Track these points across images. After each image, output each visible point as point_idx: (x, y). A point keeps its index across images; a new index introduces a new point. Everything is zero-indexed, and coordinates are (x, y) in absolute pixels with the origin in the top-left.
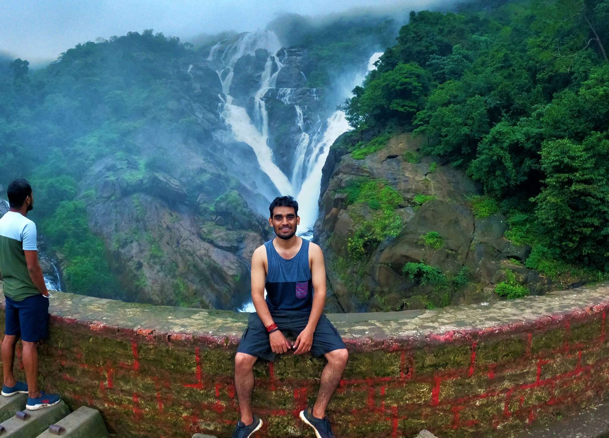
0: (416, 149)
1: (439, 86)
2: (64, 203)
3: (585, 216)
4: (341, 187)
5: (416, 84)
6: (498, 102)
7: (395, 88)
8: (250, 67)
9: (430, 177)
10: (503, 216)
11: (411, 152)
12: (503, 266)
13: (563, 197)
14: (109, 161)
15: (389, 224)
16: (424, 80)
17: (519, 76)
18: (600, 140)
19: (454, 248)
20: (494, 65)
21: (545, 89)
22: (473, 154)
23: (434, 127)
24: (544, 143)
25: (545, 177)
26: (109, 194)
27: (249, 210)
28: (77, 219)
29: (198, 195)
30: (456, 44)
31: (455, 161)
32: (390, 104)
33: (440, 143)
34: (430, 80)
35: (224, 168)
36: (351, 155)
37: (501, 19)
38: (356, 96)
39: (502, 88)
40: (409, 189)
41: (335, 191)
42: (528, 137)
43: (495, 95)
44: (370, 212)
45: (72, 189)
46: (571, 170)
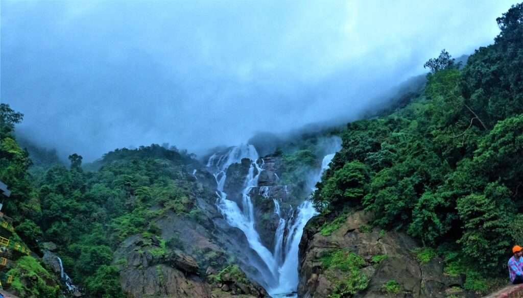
0: (367, 222)
1: (377, 174)
2: (103, 266)
3: (498, 242)
4: (316, 258)
5: (360, 176)
6: (420, 179)
7: (346, 181)
8: (238, 172)
9: (381, 241)
10: (440, 258)
11: (364, 225)
12: (448, 294)
13: (480, 234)
14: (138, 239)
15: (358, 280)
16: (365, 172)
17: (431, 157)
18: (495, 187)
19: (409, 289)
20: (412, 152)
21: (450, 161)
22: (410, 219)
23: (378, 204)
24: (458, 201)
25: (463, 224)
26: (139, 263)
27: (248, 279)
28: (113, 280)
29: (207, 268)
30: (383, 141)
31: (397, 226)
32: (344, 193)
33: (384, 215)
34: (369, 171)
35: (225, 248)
36: (320, 233)
37: (408, 116)
38: (318, 189)
39: (421, 169)
40: (367, 253)
41: (312, 261)
42: (446, 198)
43: (417, 175)
44: (341, 274)
45: (109, 257)
46: (481, 214)
